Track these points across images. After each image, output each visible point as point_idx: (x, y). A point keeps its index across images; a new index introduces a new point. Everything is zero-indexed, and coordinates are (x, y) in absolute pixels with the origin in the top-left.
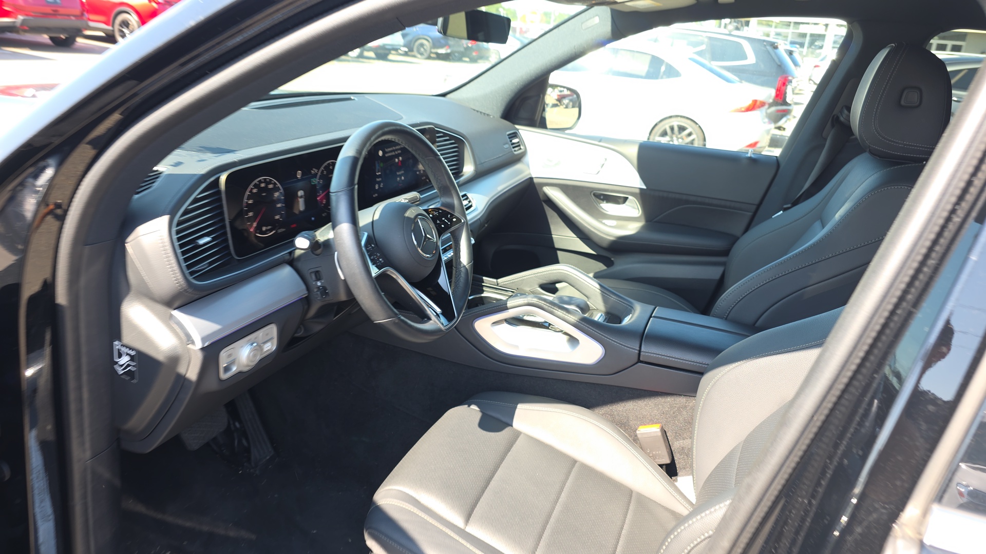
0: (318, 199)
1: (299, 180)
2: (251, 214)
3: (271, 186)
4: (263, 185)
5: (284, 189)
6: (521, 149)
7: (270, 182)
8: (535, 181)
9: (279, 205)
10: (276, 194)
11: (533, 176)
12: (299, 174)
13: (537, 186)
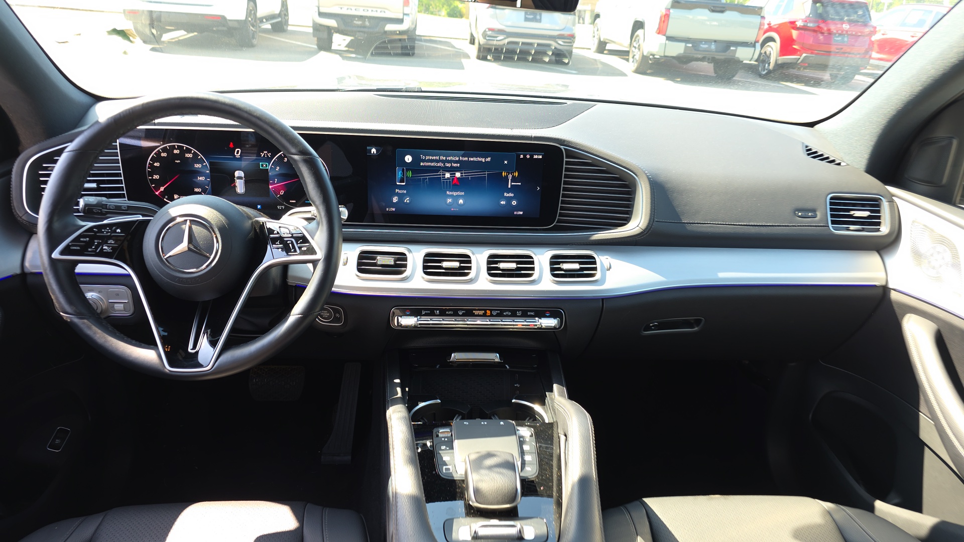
0: (270, 187)
1: (235, 159)
2: (156, 177)
3: (187, 155)
4: (176, 152)
5: (211, 164)
6: (878, 230)
7: (189, 151)
8: (894, 296)
9: (201, 178)
10: (198, 166)
11: (891, 286)
12: (238, 153)
13: (894, 305)
